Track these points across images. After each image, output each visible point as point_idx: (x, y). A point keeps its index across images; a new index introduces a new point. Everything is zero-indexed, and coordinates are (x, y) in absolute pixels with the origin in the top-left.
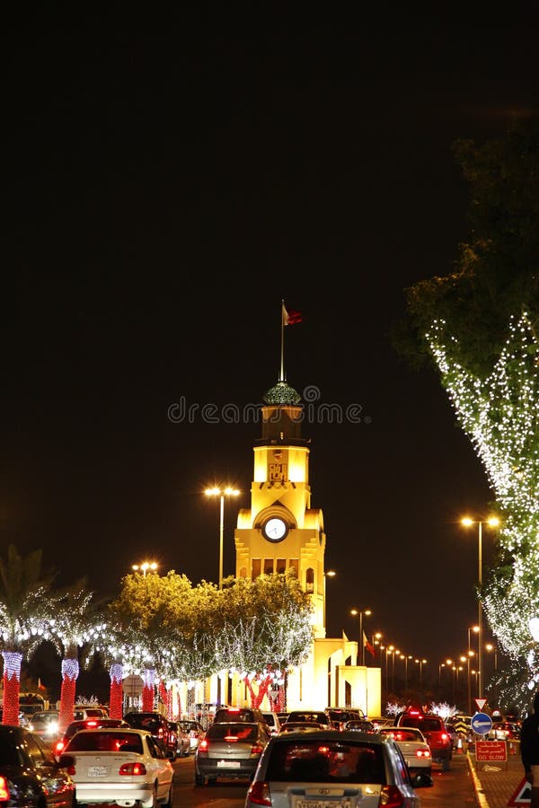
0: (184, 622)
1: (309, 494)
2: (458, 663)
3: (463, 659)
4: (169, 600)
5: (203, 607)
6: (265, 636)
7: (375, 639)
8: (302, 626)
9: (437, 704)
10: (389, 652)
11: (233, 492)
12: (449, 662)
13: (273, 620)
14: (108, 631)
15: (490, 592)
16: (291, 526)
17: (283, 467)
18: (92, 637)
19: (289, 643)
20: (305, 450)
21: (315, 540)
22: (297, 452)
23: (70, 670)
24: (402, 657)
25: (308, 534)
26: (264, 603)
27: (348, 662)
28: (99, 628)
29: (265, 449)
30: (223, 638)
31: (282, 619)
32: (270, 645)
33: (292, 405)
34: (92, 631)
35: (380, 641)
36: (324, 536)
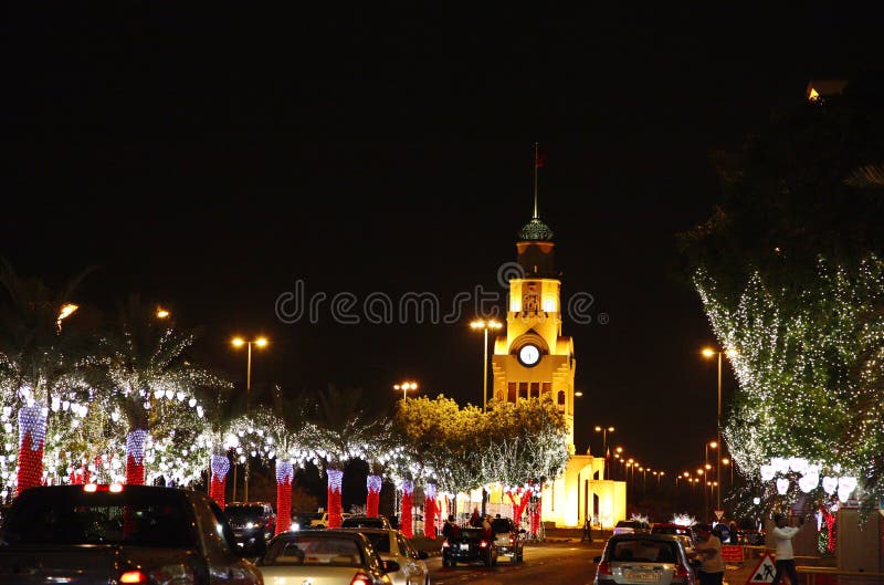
0: (454, 442)
1: (560, 322)
2: (694, 475)
3: (700, 472)
4: (439, 421)
5: (469, 428)
6: (526, 455)
7: (617, 453)
8: (559, 446)
9: (678, 515)
10: (628, 465)
11: (495, 325)
12: (686, 474)
13: (534, 440)
14: (405, 452)
15: (728, 424)
16: (543, 352)
17: (537, 298)
18: (392, 457)
19: (547, 462)
20: (557, 282)
21: (566, 366)
22: (550, 285)
23: (374, 484)
24: (641, 469)
25: (559, 360)
26: (526, 425)
27: (596, 476)
28: (398, 450)
29: (519, 281)
30: (489, 456)
31: (542, 439)
32: (531, 462)
33: (544, 240)
34: (392, 452)
35: (621, 454)
36: (574, 361)
